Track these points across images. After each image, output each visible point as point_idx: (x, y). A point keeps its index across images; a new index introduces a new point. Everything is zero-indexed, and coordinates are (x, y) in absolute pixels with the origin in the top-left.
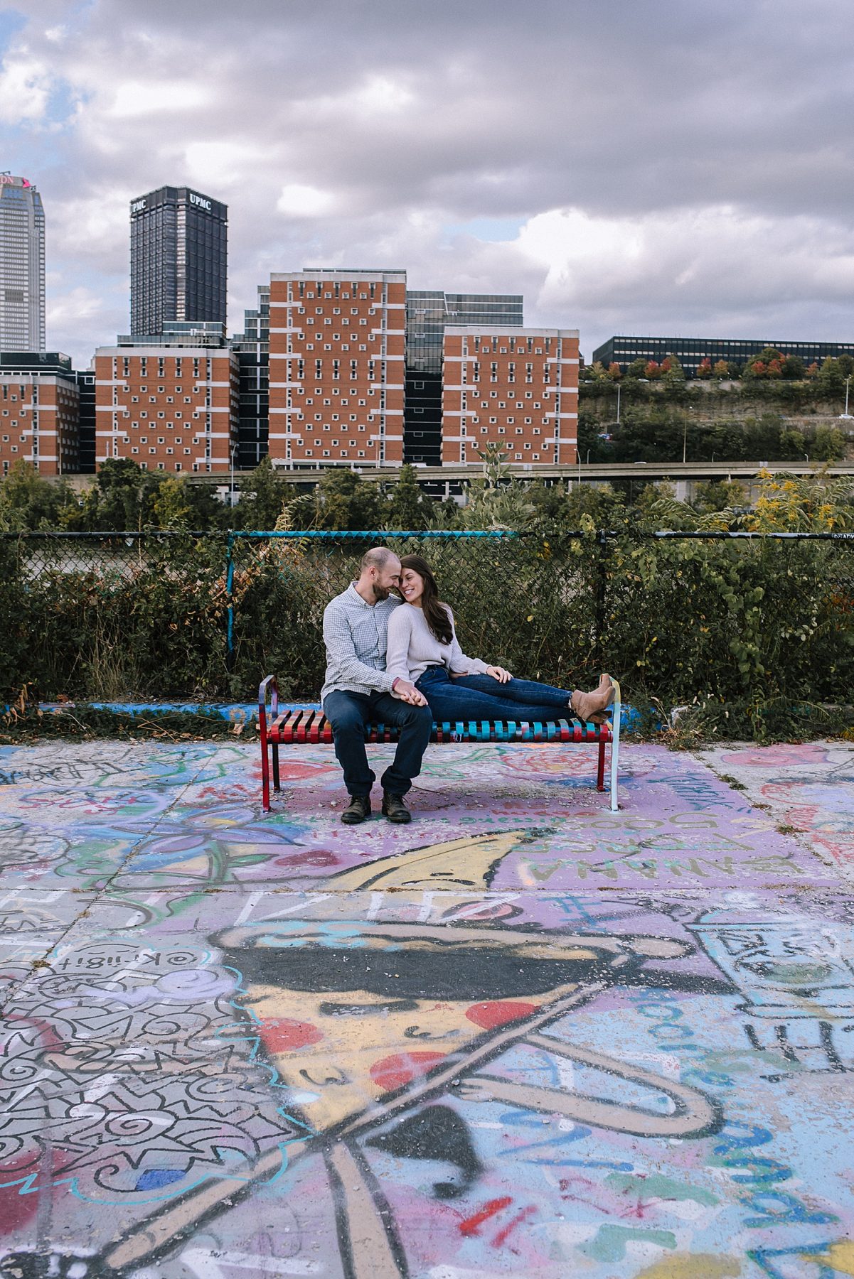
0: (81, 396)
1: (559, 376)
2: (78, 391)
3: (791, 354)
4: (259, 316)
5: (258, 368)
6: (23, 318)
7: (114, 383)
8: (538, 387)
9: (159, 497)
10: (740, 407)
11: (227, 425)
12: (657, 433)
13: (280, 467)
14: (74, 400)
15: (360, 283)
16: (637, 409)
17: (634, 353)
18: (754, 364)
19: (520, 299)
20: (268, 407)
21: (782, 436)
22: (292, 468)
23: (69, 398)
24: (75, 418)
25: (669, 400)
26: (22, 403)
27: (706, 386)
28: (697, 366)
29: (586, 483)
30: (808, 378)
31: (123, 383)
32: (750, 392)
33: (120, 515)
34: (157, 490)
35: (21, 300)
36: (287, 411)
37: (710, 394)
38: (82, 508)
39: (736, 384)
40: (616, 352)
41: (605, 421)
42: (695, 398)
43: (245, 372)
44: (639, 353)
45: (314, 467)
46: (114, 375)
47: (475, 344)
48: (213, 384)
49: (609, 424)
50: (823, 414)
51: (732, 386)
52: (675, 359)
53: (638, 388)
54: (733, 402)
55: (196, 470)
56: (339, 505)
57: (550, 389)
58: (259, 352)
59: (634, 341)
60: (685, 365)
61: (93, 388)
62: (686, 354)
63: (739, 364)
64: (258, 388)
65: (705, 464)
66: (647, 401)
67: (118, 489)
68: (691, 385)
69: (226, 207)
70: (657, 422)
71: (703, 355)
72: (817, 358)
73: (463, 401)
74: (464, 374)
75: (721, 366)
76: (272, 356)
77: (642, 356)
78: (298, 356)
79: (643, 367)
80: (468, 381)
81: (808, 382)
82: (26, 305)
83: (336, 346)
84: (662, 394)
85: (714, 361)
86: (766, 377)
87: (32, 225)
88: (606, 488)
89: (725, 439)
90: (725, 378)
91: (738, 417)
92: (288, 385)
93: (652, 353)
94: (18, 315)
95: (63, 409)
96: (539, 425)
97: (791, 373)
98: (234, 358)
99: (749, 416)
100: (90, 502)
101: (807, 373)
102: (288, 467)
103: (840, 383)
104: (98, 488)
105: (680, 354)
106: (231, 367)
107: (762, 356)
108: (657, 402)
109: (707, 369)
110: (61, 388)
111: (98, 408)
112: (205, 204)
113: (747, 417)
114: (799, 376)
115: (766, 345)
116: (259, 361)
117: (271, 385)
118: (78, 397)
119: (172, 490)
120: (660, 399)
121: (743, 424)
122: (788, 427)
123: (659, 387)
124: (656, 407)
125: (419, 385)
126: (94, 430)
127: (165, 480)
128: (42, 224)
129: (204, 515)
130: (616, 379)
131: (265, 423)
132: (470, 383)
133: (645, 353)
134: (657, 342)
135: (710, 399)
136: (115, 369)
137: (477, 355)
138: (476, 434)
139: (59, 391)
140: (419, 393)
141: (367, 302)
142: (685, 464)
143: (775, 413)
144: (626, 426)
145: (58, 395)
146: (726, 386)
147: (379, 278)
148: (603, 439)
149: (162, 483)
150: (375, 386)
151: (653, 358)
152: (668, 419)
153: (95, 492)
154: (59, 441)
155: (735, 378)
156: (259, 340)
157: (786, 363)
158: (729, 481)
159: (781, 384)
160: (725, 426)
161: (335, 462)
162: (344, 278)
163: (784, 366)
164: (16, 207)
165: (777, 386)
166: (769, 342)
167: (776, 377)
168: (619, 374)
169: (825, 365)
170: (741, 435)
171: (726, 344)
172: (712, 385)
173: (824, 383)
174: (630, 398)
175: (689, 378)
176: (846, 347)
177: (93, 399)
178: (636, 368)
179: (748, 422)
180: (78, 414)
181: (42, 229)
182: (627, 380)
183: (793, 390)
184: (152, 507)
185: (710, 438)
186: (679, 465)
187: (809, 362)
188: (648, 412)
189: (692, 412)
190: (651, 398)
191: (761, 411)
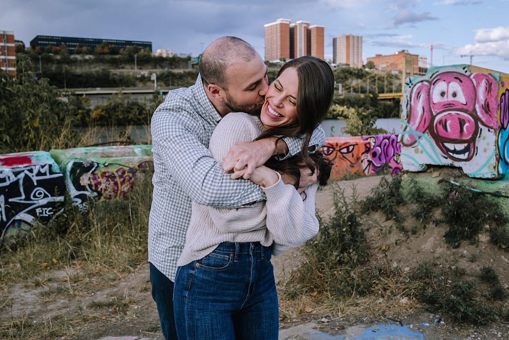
1: (6, 51)
10: (94, 66)
16: (49, 66)
17: (47, 42)
18: (98, 48)
21: (110, 77)
25: (63, 62)
27: (79, 57)
28: (75, 49)
30: (120, 54)
32: (97, 59)
37: (80, 60)
39: (91, 56)
40: (39, 42)
42: (75, 61)
44: (50, 43)
49: (36, 73)
50: (127, 69)
51: (89, 57)
52: (65, 46)
53: (49, 57)
54: (90, 64)
57: (2, 57)
60: (70, 48)
62: (70, 44)
63: (93, 48)
66: (53, 63)
68: (72, 57)
70: (57, 72)
71: (78, 44)
72: (124, 46)
75: (85, 48)
77: (51, 44)
79: (51, 48)
81: (120, 56)
84: (59, 60)
85: (81, 46)
86: (103, 53)
89: (87, 79)
90: (87, 54)
91: (93, 70)
93: (55, 43)
97: (114, 52)
99: (97, 69)
101: (120, 52)
103: (133, 56)
105: (68, 44)
107: (102, 45)
109: (78, 50)
113: (96, 69)
114: (117, 53)
120: (59, 62)
121: (94, 73)
122: (113, 74)
123: (58, 57)
124: (57, 66)
130: (40, 54)
135: (81, 62)
143: (108, 68)
144: (44, 73)
146: (87, 57)
151: (56, 45)
152: (62, 70)
155: (91, 54)
157: (112, 48)
158: (84, 96)
159: (110, 57)
160: (87, 73)
163: (111, 50)
165: (108, 57)
166: (105, 40)
167: (107, 54)
168: (40, 52)
169: (127, 49)
170: (93, 77)
171: (87, 40)
172: (81, 57)
173: (127, 56)
174: (45, 62)
175: (72, 54)
176: (135, 43)
178: (48, 49)
179: (97, 72)
182: (43, 54)
183: (115, 59)
185: (80, 79)
187: (121, 48)
188: (54, 68)
189: (74, 68)
190: (55, 62)
191: (102, 67)
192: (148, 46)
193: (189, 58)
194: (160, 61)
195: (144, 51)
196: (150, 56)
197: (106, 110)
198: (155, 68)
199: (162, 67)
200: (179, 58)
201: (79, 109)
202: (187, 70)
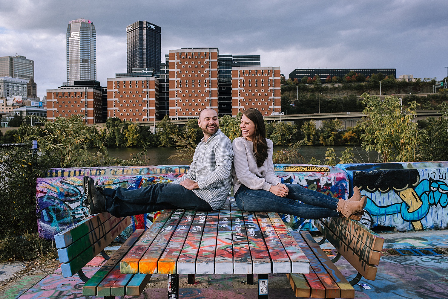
0: (103, 95)
1: (274, 83)
2: (102, 93)
3: (360, 73)
4: (166, 65)
5: (166, 84)
6: (89, 69)
7: (114, 90)
8: (266, 88)
9: (128, 131)
10: (342, 93)
11: (154, 105)
12: (311, 103)
13: (173, 119)
14: (100, 97)
15: (201, 53)
16: (304, 94)
17: (303, 74)
18: (346, 76)
19: (259, 56)
20: (169, 97)
21: (357, 103)
22: (178, 119)
23: (98, 96)
24: (101, 103)
25: (316, 91)
26: (81, 98)
27: (329, 85)
28: (326, 78)
29: (283, 122)
30: (366, 81)
31: (117, 90)
32: (345, 87)
33: (114, 138)
34: (127, 128)
35: (88, 62)
36: (176, 99)
37: (331, 88)
38: (100, 135)
39: (340, 84)
40: (297, 74)
41: (293, 99)
42: (326, 90)
43: (161, 85)
44: (305, 74)
45: (186, 119)
46: (114, 88)
47: (243, 73)
48: (149, 90)
49: (294, 100)
50: (372, 94)
51: (338, 85)
52: (318, 76)
53: (304, 87)
54: (339, 91)
55: (143, 121)
56: (193, 132)
57: (270, 88)
58: (166, 78)
59: (303, 70)
60: (322, 78)
61: (106, 93)
62: (322, 74)
63: (341, 77)
64: (166, 91)
65: (329, 114)
66: (308, 92)
67: (113, 128)
68: (324, 85)
69: (160, 28)
70: (311, 99)
71: (328, 74)
72: (370, 74)
73: (239, 94)
74: (239, 84)
75: (334, 78)
76: (170, 79)
78: (179, 79)
79: (306, 79)
80: (241, 86)
81: (366, 83)
82: (90, 64)
83: (193, 75)
84: (313, 89)
85: (332, 76)
86: (351, 82)
87: (91, 36)
88: (290, 124)
89: (336, 104)
90: (336, 83)
91: (341, 96)
92: (176, 89)
93: (310, 74)
94: (87, 68)
95: (96, 100)
96: (267, 101)
97: (360, 80)
98: (157, 81)
99: (345, 95)
100: (103, 133)
101: (366, 80)
102: (177, 119)
103: (378, 83)
104: (106, 128)
105: (320, 74)
106: (155, 84)
107: (349, 74)
108: (311, 92)
109: (329, 80)
110: (95, 93)
111: (108, 100)
112: (153, 27)
113: (344, 96)
114: (363, 81)
115: (351, 70)
116: (166, 81)
117: (170, 90)
118: (102, 96)
119: (133, 128)
120: (312, 90)
121: (343, 99)
122: (359, 99)
123: (312, 86)
124: (311, 94)
125: (224, 88)
126: (107, 107)
127: (130, 125)
128: (95, 36)
129: (144, 137)
130: (297, 84)
131: (168, 103)
132: (241, 87)
133: (307, 74)
134: (311, 70)
135: (331, 90)
136: (114, 85)
137: (244, 77)
138: (244, 105)
139: (94, 94)
140: (224, 91)
141: (204, 59)
142: (320, 114)
143: (355, 95)
144: (300, 101)
145: (94, 95)
146: (336, 85)
147: (208, 51)
148: (292, 106)
149: (129, 126)
150: (207, 89)
151: (310, 76)
152: (315, 98)
153: (105, 130)
154: (94, 112)
155: (340, 83)
156: (166, 74)
157: (358, 76)
158: (336, 120)
159: (357, 84)
160: (336, 100)
161: (193, 117)
162: (195, 51)
163: (357, 78)
164: (86, 30)
165: (355, 85)
166: (352, 69)
167: (354, 81)
168: (298, 82)
169: (372, 76)
170: (342, 103)
171: (336, 70)
172: (331, 85)
173: (372, 83)
174: (302, 91)
175: (323, 83)
176: (380, 70)
177: (106, 96)
178: (304, 80)
179: (345, 98)
180: (102, 102)
181: (95, 37)
182: (300, 85)
183: (361, 86)
184: (125, 135)
185: (331, 104)
186: (318, 114)
187: (367, 76)
188: (308, 95)
189: (324, 95)
190: (310, 90)
191: (349, 94)
192: (393, 72)
193: (434, 82)
194: (404, 86)
195: (389, 77)
196: (395, 82)
197: (356, 132)
198: (399, 93)
199: (406, 92)
200: (423, 82)
201: (332, 130)
202: (431, 94)
